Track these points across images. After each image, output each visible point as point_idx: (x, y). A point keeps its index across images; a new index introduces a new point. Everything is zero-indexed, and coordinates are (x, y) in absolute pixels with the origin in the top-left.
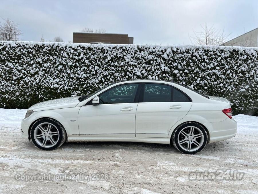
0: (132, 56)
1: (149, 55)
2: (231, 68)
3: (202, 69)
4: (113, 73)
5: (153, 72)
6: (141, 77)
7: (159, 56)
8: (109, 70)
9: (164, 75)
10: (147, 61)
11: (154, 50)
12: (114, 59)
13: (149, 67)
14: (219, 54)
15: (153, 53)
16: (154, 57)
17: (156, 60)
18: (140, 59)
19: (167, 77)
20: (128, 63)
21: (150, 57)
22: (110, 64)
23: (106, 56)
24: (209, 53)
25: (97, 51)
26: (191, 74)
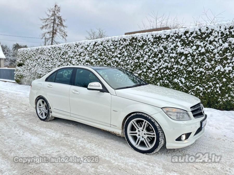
0: (72, 50)
2: (130, 55)
3: (109, 57)
5: (82, 62)
7: (86, 49)
8: (61, 61)
10: (79, 53)
11: (84, 45)
12: (64, 53)
13: (80, 58)
14: (122, 43)
15: (83, 47)
16: (83, 50)
18: (76, 53)
22: (62, 57)
24: (115, 43)
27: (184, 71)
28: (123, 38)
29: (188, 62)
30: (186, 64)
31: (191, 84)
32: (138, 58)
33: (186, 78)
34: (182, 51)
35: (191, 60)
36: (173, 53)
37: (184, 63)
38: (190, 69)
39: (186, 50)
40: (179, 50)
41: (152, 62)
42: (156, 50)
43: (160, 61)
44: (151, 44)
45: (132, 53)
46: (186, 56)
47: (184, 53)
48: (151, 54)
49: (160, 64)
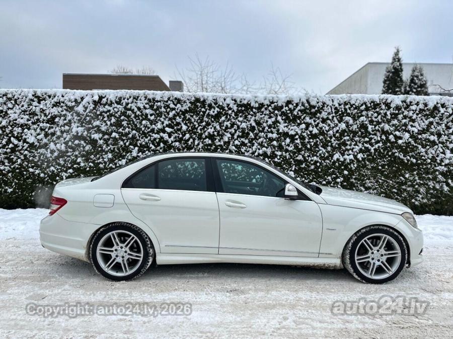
0: (23, 109)
1: (52, 108)
2: (192, 131)
3: (143, 132)
5: (58, 138)
6: (37, 145)
7: (70, 109)
9: (77, 142)
10: (49, 117)
11: (62, 99)
13: (52, 128)
14: (172, 106)
15: (60, 104)
16: (62, 111)
18: (37, 115)
19: (82, 146)
20: (15, 122)
21: (55, 111)
24: (156, 103)
26: (123, 140)
27: (291, 160)
28: (176, 96)
29: (296, 147)
30: (294, 149)
31: (304, 179)
32: (211, 137)
33: (295, 171)
34: (286, 130)
35: (300, 144)
36: (272, 132)
37: (290, 149)
38: (300, 157)
39: (292, 130)
40: (282, 127)
41: (239, 146)
42: (244, 125)
43: (253, 145)
44: (233, 115)
45: (198, 127)
46: (292, 138)
47: (290, 134)
48: (236, 131)
49: (254, 148)
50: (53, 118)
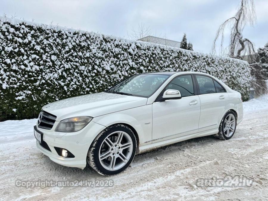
0: (98, 46)
1: (115, 48)
2: (179, 67)
3: (161, 67)
4: (78, 66)
6: (110, 72)
7: (126, 50)
8: (72, 61)
9: (132, 71)
12: (77, 47)
13: (117, 61)
15: (119, 47)
17: (123, 54)
19: (135, 73)
20: (95, 55)
21: (117, 50)
22: (72, 53)
23: (66, 43)
25: (52, 35)
28: (171, 49)
45: (181, 65)
50: (117, 55)
